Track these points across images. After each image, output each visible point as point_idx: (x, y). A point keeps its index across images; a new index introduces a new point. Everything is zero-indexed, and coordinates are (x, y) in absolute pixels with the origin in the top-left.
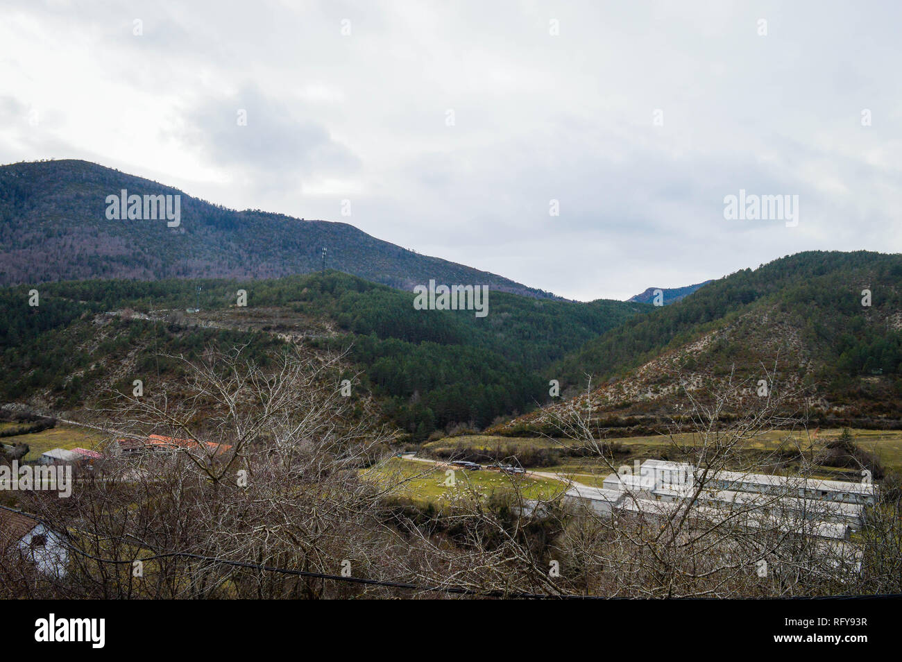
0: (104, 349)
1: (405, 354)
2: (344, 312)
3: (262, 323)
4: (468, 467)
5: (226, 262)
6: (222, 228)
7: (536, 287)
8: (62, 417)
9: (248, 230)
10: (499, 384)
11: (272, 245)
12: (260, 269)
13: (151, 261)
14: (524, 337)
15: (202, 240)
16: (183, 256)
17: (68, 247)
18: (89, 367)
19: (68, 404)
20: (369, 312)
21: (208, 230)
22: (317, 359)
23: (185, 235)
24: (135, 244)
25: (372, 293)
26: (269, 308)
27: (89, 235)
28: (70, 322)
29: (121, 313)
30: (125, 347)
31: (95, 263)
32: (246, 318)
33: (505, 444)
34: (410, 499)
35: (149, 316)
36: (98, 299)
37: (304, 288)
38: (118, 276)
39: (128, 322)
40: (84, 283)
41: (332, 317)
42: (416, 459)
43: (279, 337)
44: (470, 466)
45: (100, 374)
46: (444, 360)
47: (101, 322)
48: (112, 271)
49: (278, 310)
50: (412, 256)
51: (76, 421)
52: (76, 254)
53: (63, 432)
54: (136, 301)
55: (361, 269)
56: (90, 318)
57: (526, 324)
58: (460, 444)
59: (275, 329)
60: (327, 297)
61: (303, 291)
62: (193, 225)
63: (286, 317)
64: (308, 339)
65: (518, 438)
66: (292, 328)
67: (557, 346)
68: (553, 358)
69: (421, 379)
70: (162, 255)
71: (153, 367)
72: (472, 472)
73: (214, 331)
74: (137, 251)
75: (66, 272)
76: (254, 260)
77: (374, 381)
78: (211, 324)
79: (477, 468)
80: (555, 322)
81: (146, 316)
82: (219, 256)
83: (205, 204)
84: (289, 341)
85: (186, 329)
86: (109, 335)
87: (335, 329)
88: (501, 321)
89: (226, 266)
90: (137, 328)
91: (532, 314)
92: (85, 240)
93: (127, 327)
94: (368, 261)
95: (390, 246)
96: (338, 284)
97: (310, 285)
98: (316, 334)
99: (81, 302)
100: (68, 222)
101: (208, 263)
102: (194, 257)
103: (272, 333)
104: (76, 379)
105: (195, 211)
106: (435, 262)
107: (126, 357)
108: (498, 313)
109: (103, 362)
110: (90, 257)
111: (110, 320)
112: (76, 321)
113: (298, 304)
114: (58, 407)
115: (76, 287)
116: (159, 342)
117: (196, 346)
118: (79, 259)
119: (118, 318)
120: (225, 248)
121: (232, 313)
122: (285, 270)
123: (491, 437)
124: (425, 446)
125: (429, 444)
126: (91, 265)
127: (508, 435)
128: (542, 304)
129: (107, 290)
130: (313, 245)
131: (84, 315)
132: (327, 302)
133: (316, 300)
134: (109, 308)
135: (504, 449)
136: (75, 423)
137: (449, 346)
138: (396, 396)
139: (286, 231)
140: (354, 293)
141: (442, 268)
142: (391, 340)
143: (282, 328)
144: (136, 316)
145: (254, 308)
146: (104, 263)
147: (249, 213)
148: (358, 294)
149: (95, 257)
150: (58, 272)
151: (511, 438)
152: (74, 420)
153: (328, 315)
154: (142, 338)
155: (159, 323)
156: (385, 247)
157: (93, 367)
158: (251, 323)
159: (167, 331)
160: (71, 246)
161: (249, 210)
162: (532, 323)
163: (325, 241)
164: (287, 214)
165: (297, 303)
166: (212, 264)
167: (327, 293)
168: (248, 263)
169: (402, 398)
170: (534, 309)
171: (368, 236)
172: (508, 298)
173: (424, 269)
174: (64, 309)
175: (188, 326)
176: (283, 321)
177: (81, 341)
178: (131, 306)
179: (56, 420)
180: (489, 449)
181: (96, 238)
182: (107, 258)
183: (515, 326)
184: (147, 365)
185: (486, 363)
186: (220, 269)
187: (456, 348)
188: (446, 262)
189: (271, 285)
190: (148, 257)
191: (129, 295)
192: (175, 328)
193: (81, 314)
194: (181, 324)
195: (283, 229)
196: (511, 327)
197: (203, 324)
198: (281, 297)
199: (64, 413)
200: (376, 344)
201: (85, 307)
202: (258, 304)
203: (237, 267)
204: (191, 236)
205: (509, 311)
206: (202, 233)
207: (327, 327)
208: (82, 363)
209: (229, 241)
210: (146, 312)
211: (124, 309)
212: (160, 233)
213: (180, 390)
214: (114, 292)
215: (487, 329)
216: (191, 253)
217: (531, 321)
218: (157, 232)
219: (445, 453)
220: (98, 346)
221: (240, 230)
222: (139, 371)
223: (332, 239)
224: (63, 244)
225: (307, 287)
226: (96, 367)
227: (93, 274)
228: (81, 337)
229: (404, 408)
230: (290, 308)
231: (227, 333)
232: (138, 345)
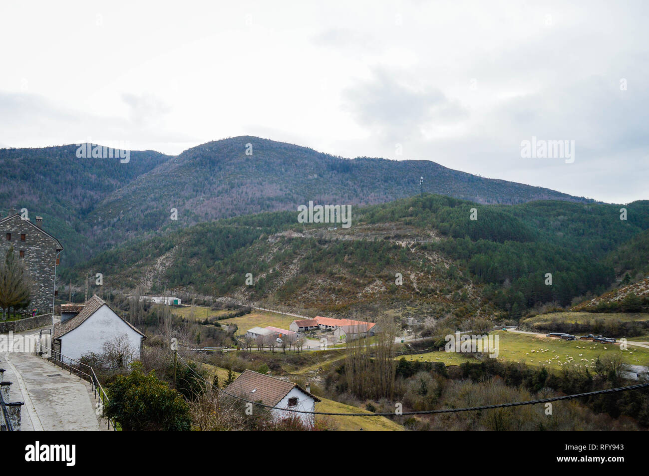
0: (277, 259)
1: (494, 251)
2: (443, 222)
3: (383, 234)
4: (564, 338)
5: (347, 195)
6: (341, 172)
7: (580, 196)
8: (255, 305)
9: (359, 172)
10: (571, 271)
11: (377, 180)
12: (370, 198)
13: (297, 198)
14: (579, 234)
15: (329, 182)
16: (318, 194)
17: (244, 193)
18: (268, 271)
19: (257, 296)
20: (462, 221)
21: (332, 174)
22: (427, 258)
23: (317, 179)
24: (286, 188)
25: (461, 207)
26: (387, 224)
27: (256, 185)
28: (252, 242)
29: (285, 234)
30: (291, 257)
31: (262, 203)
32: (371, 232)
33: (593, 319)
34: (524, 364)
35: (304, 234)
36: (268, 226)
37: (410, 206)
38: (277, 210)
39: (291, 240)
40: (259, 216)
41: (433, 227)
42: (518, 332)
43: (397, 244)
44: (566, 337)
45: (276, 276)
46: (525, 255)
47: (273, 240)
48: (273, 207)
49: (393, 224)
50: (479, 179)
51: (264, 308)
52: (250, 197)
53: (257, 316)
54: (294, 225)
55: (442, 192)
56: (265, 238)
57: (580, 224)
58: (554, 320)
59: (393, 238)
60: (428, 212)
61: (409, 210)
62: (323, 171)
63: (400, 229)
64: (418, 244)
65: (603, 314)
66: (405, 236)
67: (608, 240)
68: (606, 250)
69: (509, 270)
70: (304, 193)
71: (311, 269)
72: (569, 342)
73: (350, 242)
74: (287, 192)
75: (245, 210)
76: (365, 192)
77: (473, 273)
78: (347, 237)
79: (572, 339)
80: (603, 220)
81: (301, 234)
82: (341, 191)
83: (328, 156)
84: (405, 246)
85: (330, 242)
86: (279, 249)
87: (437, 235)
88: (559, 223)
89: (347, 198)
90: (297, 243)
91: (583, 216)
92: (254, 188)
93: (290, 243)
94: (446, 186)
95: (461, 174)
96: (434, 202)
97: (414, 204)
98: (424, 240)
99: (258, 228)
100: (243, 177)
101: (334, 197)
102: (324, 193)
103: (391, 241)
104: (261, 280)
105: (323, 162)
106: (497, 183)
107: (292, 263)
108: (556, 217)
109: (277, 267)
110: (259, 198)
111: (279, 238)
112: (257, 241)
113: (408, 219)
114: (251, 299)
115: (254, 218)
116: (313, 252)
117: (339, 253)
118: (252, 201)
119: (284, 237)
120: (345, 186)
121: (360, 229)
122: (387, 197)
123: (578, 313)
124: (524, 321)
125: (528, 319)
126: (259, 205)
127: (593, 311)
128: (590, 207)
129: (273, 219)
130: (405, 178)
131: (261, 236)
132: (428, 216)
133: (420, 215)
134: (277, 231)
135: (592, 322)
136: (264, 309)
137: (526, 244)
138: (491, 284)
139: (386, 170)
140: (447, 208)
141: (503, 186)
142: (482, 241)
143: (398, 237)
144: (295, 235)
145: (375, 224)
146: (268, 202)
147: (358, 159)
148: (451, 209)
149: (261, 198)
150: (240, 210)
151: (597, 314)
152: (262, 307)
153: (430, 225)
154: (301, 249)
155: (311, 239)
156: (458, 174)
157: (271, 271)
158: (376, 234)
159: (317, 244)
160: (246, 193)
161: (359, 158)
162: (584, 223)
163: (414, 174)
164: (385, 158)
165: (406, 218)
166: (337, 197)
167: (427, 210)
168: (361, 195)
169: (497, 284)
170: (584, 211)
171: (444, 168)
172: (562, 205)
173: (489, 188)
174: (248, 233)
175: (331, 240)
176: (398, 232)
177: (261, 254)
178: (291, 228)
179: (251, 308)
180: (579, 322)
181: (261, 186)
182: (269, 199)
183: (570, 226)
184: (306, 268)
185: (558, 255)
186: (343, 200)
187: (531, 245)
188: (506, 182)
189: (384, 207)
190: (295, 196)
191: (288, 221)
192: (322, 242)
193: (260, 236)
194: (327, 239)
195: (383, 169)
196: (567, 227)
197: (341, 237)
198: (394, 215)
199: (255, 303)
200: (470, 245)
201: (261, 231)
202: (378, 221)
203: (354, 198)
204: (322, 179)
205: (564, 214)
206: (329, 177)
207: (431, 234)
208: (264, 269)
209: (347, 180)
210: (301, 232)
211: (287, 231)
212: (301, 179)
213: (331, 284)
214: (278, 220)
215: (548, 230)
216: (322, 190)
217: (584, 221)
218: (299, 178)
219: (542, 327)
220: (272, 257)
221: (353, 172)
222: (302, 273)
223: (419, 172)
224: (241, 192)
225: (412, 206)
226: (273, 271)
227: (261, 210)
228: (261, 252)
229: (500, 293)
230: (402, 222)
231: (359, 243)
232: (299, 254)
